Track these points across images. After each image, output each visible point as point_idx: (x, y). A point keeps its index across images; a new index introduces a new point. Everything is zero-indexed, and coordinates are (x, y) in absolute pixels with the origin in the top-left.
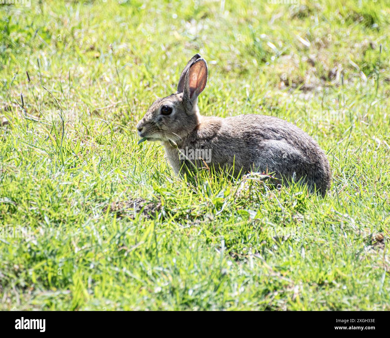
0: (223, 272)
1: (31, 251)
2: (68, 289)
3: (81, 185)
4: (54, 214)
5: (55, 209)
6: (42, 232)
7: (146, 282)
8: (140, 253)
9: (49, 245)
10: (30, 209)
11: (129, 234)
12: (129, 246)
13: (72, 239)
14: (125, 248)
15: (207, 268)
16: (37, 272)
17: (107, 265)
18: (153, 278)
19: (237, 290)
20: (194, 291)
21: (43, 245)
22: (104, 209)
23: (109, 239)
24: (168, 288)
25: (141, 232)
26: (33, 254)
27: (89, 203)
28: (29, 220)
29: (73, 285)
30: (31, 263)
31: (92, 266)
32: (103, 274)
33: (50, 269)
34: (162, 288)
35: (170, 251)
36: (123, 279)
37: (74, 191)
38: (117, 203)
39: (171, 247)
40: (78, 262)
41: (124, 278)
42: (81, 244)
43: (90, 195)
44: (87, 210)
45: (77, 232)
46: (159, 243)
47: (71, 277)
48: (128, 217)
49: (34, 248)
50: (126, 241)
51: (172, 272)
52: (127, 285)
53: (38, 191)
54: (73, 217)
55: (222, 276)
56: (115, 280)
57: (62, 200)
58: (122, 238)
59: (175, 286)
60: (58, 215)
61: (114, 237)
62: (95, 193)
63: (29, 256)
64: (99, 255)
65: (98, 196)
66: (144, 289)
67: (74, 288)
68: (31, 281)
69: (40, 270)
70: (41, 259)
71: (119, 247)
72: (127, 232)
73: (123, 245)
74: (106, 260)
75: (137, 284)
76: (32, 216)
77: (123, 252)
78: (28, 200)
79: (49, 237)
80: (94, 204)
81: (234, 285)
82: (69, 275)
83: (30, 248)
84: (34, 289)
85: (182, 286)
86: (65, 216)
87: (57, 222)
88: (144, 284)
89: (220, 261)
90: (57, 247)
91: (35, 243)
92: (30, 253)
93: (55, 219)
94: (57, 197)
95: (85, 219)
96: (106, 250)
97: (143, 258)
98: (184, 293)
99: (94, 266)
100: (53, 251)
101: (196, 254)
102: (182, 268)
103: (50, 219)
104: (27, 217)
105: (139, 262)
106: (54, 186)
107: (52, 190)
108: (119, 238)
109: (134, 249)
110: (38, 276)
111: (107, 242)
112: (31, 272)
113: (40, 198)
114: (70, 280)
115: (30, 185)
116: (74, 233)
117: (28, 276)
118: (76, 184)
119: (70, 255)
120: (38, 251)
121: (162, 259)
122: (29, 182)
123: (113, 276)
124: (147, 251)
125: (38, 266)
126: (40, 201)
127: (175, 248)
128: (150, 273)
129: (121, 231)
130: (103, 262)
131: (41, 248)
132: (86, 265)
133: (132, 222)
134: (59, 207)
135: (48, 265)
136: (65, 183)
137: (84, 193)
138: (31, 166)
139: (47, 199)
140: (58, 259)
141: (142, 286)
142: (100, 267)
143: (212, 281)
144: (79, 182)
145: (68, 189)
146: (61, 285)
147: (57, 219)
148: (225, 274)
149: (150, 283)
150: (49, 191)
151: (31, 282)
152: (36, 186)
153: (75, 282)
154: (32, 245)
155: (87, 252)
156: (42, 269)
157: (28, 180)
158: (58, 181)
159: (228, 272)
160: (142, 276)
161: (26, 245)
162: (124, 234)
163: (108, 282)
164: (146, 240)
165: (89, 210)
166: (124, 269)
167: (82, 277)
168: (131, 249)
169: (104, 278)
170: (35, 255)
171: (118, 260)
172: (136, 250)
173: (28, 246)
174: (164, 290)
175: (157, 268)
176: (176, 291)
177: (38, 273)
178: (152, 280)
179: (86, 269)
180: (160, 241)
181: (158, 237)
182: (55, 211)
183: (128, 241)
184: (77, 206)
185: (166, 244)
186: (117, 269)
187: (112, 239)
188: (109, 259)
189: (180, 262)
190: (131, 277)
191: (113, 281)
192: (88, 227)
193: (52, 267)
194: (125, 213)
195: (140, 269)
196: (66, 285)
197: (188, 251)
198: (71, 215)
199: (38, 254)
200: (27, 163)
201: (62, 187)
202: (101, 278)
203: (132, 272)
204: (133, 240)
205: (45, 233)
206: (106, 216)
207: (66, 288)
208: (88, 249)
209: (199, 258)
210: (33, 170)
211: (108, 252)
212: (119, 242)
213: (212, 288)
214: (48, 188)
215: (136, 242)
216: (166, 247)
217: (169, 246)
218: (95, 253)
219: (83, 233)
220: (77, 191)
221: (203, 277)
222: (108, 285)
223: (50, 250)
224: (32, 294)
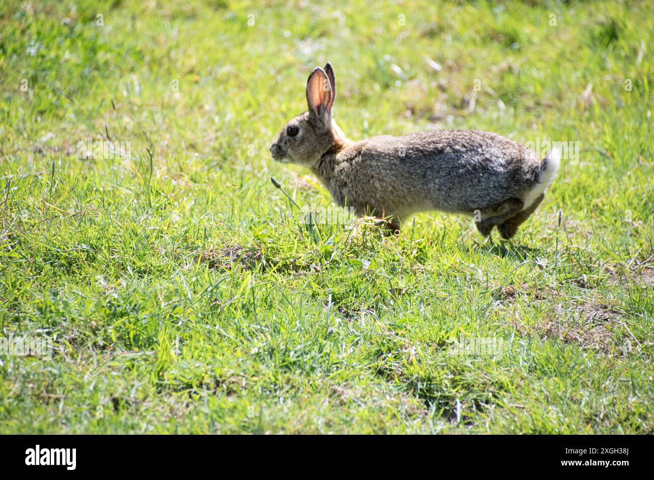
0: (330, 330)
1: (111, 305)
2: (153, 349)
3: (171, 230)
4: (139, 264)
5: (140, 258)
6: (124, 284)
7: (241, 341)
8: (236, 309)
9: (131, 299)
10: (112, 257)
11: (223, 287)
12: (223, 301)
13: (158, 292)
14: (218, 302)
15: (312, 326)
16: (117, 329)
17: (197, 323)
18: (250, 338)
19: (346, 351)
20: (295, 352)
21: (124, 299)
22: (196, 258)
23: (200, 293)
24: (266, 348)
25: (237, 285)
26: (113, 308)
27: (179, 251)
28: (111, 270)
29: (159, 345)
30: (111, 319)
31: (180, 323)
32: (192, 333)
33: (132, 326)
34: (259, 349)
35: (271, 306)
36: (216, 338)
37: (162, 237)
38: (211, 251)
39: (271, 302)
40: (165, 317)
41: (217, 336)
42: (168, 298)
43: (180, 242)
44: (177, 258)
45: (165, 284)
46: (257, 297)
47: (156, 335)
48: (223, 267)
49: (115, 303)
50: (219, 295)
51: (271, 330)
52: (220, 345)
53: (121, 237)
54: (160, 266)
55: (328, 336)
56: (206, 338)
57: (149, 247)
58: (215, 291)
59: (275, 347)
60: (143, 264)
61: (206, 291)
62: (186, 240)
63: (108, 312)
64: (189, 311)
65: (189, 242)
66: (239, 350)
67: (159, 348)
68: (111, 339)
69: (121, 327)
70: (122, 315)
71: (211, 301)
72: (220, 285)
73: (216, 300)
74: (197, 316)
75: (232, 344)
76: (114, 265)
77: (216, 307)
78: (109, 247)
79: (131, 290)
80: (184, 252)
81: (342, 346)
82: (154, 333)
83: (109, 302)
84: (114, 350)
85: (282, 347)
86: (152, 265)
87: (141, 273)
88: (239, 344)
89: (327, 318)
90: (140, 302)
91: (116, 296)
92: (110, 307)
93: (140, 268)
94: (143, 244)
95: (174, 270)
96: (197, 305)
97: (239, 314)
98: (284, 354)
99: (183, 322)
100: (135, 305)
101: (299, 310)
102: (283, 326)
103: (134, 269)
104: (108, 266)
105: (234, 318)
106: (139, 231)
107: (137, 235)
108: (212, 291)
109: (228, 304)
110: (118, 335)
111: (198, 296)
112: (110, 330)
113: (123, 245)
114: (155, 339)
115: (111, 229)
116: (161, 285)
117: (108, 334)
118: (165, 228)
119: (156, 310)
120: (119, 306)
121: (260, 316)
122: (111, 226)
123: (204, 334)
124: (243, 306)
125: (119, 322)
126: (123, 249)
127: (276, 303)
128: (246, 331)
129: (214, 284)
130: (192, 318)
131: (122, 302)
132: (173, 322)
133: (228, 272)
134: (144, 255)
135: (130, 322)
136: (152, 228)
137: (173, 239)
138: (114, 208)
139: (131, 245)
140: (141, 315)
141: (237, 346)
142: (189, 324)
143: (317, 340)
144: (169, 227)
145: (155, 234)
146: (145, 345)
147: (143, 268)
148: (331, 332)
149: (246, 342)
150: (133, 237)
151: (111, 341)
152: (119, 231)
153: (161, 341)
154: (112, 298)
155: (175, 307)
156: (123, 326)
157: (109, 224)
158: (144, 225)
159: (335, 330)
160: (237, 335)
161: (106, 298)
162: (217, 287)
163: (199, 341)
164: (243, 294)
165: (179, 258)
166: (217, 327)
167: (168, 336)
168: (224, 303)
169: (193, 336)
170: (115, 310)
171: (210, 317)
172: (231, 305)
173: (108, 300)
174: (261, 351)
175: (254, 326)
176: (275, 352)
177: (119, 331)
178: (248, 340)
179: (173, 326)
180: (259, 295)
181: (257, 290)
182: (140, 260)
183: (222, 295)
184: (166, 254)
185: (267, 298)
186: (208, 327)
187: (203, 293)
188: (200, 315)
189: (281, 318)
190: (225, 336)
191: (204, 340)
192: (177, 278)
193: (134, 324)
194: (220, 263)
195: (235, 327)
196: (150, 345)
197: (290, 307)
198: (158, 265)
199: (119, 310)
200: (109, 204)
201: (148, 232)
202: (191, 337)
203: (225, 331)
204: (228, 294)
205: (127, 285)
206: (198, 266)
207: (150, 348)
208: (177, 304)
209: (303, 315)
210: (115, 213)
211: (199, 307)
212: (212, 296)
213: (316, 348)
214: (132, 234)
215: (232, 296)
216: (266, 302)
217: (269, 300)
218: (185, 307)
219: (171, 285)
220: (167, 237)
221: (307, 336)
222: (198, 345)
223: (133, 305)
224: (111, 354)
